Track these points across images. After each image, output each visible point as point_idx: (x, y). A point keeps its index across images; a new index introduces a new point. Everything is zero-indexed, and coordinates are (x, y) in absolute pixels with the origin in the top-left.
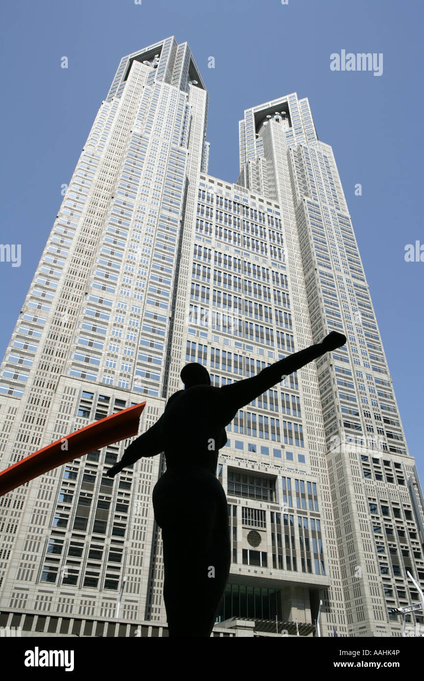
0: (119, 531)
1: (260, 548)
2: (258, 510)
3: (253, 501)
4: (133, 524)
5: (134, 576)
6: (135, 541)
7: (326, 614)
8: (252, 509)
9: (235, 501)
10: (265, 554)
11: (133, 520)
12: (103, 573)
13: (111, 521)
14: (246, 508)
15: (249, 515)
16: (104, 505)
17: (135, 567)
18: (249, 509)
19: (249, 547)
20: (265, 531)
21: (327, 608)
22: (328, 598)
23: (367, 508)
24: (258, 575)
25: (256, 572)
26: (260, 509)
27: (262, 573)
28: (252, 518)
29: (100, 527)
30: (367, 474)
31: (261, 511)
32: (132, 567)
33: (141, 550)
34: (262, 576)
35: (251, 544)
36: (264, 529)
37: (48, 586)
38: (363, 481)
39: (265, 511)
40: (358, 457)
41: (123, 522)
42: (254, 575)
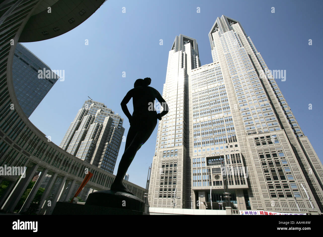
0: (174, 183)
1: (219, 180)
2: (218, 168)
3: (215, 166)
4: (178, 181)
5: (179, 194)
6: (178, 185)
7: (251, 198)
8: (216, 168)
9: (210, 167)
10: (221, 182)
11: (178, 180)
12: (172, 194)
13: (172, 181)
14: (213, 169)
15: (215, 170)
16: (170, 178)
17: (179, 192)
18: (215, 168)
19: (215, 180)
20: (221, 174)
21: (252, 195)
22: (252, 192)
23: (259, 157)
24: (219, 188)
25: (218, 187)
26: (218, 167)
27: (220, 187)
28: (216, 171)
29: (170, 183)
30: (258, 144)
31: (219, 168)
32: (178, 192)
33: (180, 187)
34: (220, 188)
35: (216, 179)
36: (220, 173)
37: (160, 198)
38: (256, 147)
39: (220, 168)
40: (253, 139)
41: (175, 181)
42: (217, 188)
